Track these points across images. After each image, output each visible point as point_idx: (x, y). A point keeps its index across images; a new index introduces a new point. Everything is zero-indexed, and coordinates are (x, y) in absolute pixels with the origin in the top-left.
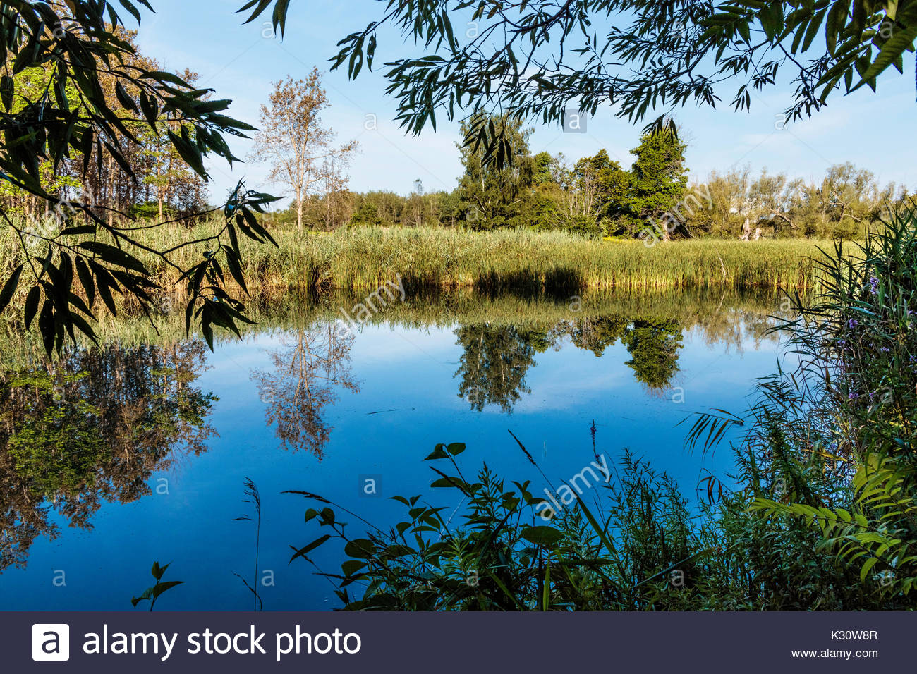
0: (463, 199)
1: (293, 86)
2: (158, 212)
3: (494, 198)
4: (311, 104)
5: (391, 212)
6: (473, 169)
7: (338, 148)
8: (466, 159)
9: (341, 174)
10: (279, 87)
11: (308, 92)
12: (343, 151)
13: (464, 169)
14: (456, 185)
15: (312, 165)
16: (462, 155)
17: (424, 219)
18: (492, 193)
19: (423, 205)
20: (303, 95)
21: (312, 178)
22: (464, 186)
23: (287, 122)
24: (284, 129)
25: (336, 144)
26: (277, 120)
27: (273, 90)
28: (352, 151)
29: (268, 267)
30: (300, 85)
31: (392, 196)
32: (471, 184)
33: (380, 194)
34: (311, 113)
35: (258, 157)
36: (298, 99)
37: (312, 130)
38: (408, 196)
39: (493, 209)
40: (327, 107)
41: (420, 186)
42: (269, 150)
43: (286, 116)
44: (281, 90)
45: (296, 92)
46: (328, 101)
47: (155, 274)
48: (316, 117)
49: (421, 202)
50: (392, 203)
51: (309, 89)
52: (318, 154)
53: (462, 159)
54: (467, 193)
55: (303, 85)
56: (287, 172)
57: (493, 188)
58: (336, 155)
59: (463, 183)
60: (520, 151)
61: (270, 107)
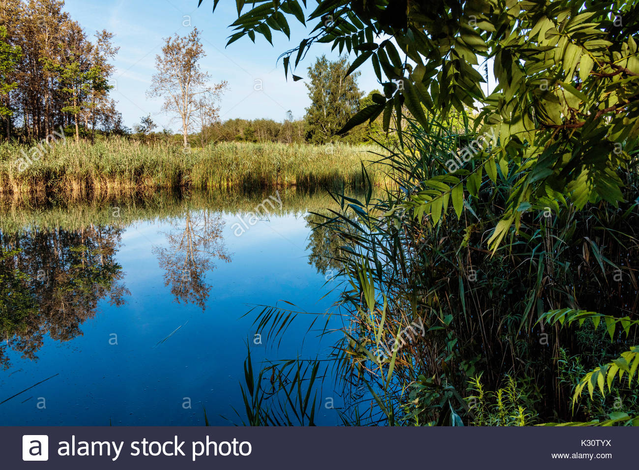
0: (311, 123)
1: (180, 41)
2: (75, 133)
3: (332, 122)
4: (192, 54)
5: (271, 133)
6: (317, 101)
7: (213, 87)
8: (312, 95)
9: (214, 105)
10: (168, 42)
11: (190, 45)
12: (216, 89)
13: (311, 102)
14: (305, 113)
15: (193, 99)
16: (309, 92)
17: (294, 138)
18: (330, 118)
19: (293, 129)
20: (186, 48)
21: (193, 109)
22: (311, 114)
23: (175, 67)
24: (173, 72)
25: (210, 84)
26: (168, 66)
27: (165, 44)
28: (223, 89)
29: (143, 172)
30: (184, 40)
31: (271, 122)
32: (316, 112)
33: (263, 121)
34: (192, 61)
35: (155, 93)
36: (184, 51)
37: (192, 73)
38: (283, 123)
39: (331, 130)
40: (204, 57)
41: (291, 116)
42: (163, 88)
43: (174, 64)
44: (170, 44)
45: (181, 45)
46: (204, 52)
47: (56, 178)
48: (196, 64)
49: (291, 126)
50: (272, 127)
51: (191, 43)
52: (197, 91)
53: (310, 94)
54: (312, 118)
55: (187, 41)
56: (175, 104)
57: (332, 115)
58: (211, 91)
59: (310, 112)
60: (351, 89)
61: (163, 56)
